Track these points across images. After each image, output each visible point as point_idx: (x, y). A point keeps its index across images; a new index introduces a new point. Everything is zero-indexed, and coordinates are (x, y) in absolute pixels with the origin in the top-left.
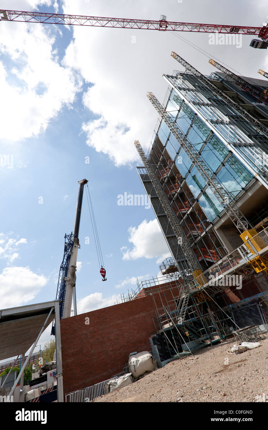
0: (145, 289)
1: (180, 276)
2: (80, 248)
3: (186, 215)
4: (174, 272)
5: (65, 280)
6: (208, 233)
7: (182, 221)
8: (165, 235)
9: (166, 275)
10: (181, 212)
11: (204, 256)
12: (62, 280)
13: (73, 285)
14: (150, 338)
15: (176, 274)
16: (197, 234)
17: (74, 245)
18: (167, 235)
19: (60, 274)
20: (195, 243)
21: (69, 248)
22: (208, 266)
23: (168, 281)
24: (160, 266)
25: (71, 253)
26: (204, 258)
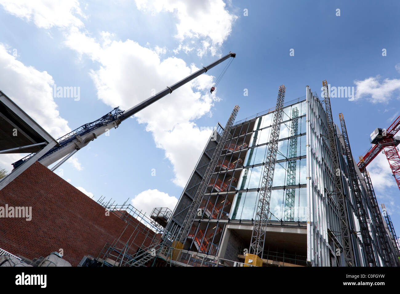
0: (126, 213)
1: (162, 233)
2: (115, 128)
3: (216, 194)
4: (161, 224)
5: (76, 137)
6: (218, 223)
7: (209, 194)
8: (186, 190)
9: (152, 220)
10: (215, 187)
11: (195, 238)
12: (74, 134)
13: (77, 148)
14: (85, 256)
15: (160, 228)
16: (209, 216)
17: (114, 122)
18: (187, 191)
19: (78, 129)
20: (200, 221)
21: (109, 119)
22: (190, 248)
23: (149, 226)
24: (156, 208)
25: (105, 124)
26: (194, 239)
